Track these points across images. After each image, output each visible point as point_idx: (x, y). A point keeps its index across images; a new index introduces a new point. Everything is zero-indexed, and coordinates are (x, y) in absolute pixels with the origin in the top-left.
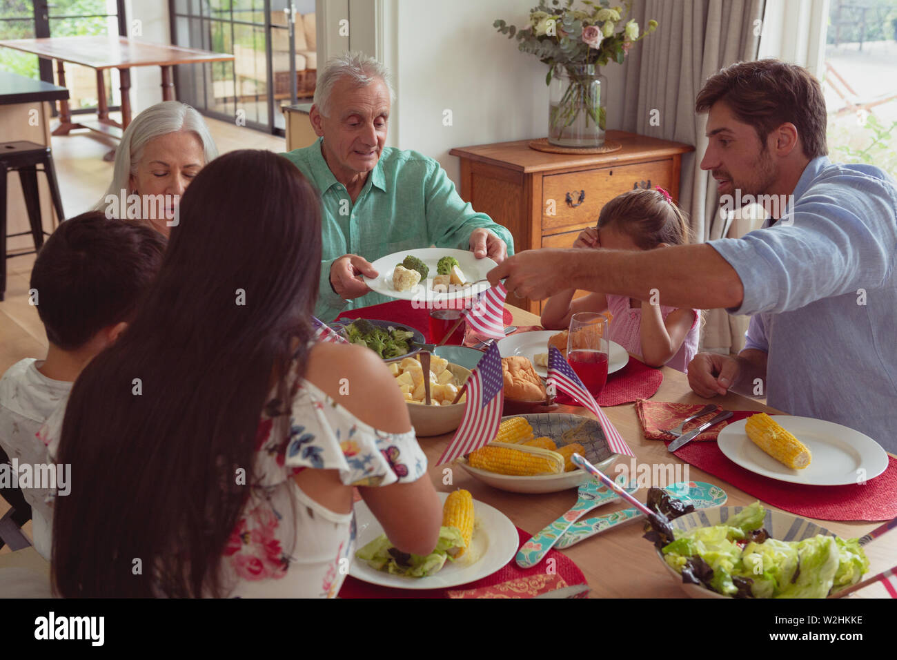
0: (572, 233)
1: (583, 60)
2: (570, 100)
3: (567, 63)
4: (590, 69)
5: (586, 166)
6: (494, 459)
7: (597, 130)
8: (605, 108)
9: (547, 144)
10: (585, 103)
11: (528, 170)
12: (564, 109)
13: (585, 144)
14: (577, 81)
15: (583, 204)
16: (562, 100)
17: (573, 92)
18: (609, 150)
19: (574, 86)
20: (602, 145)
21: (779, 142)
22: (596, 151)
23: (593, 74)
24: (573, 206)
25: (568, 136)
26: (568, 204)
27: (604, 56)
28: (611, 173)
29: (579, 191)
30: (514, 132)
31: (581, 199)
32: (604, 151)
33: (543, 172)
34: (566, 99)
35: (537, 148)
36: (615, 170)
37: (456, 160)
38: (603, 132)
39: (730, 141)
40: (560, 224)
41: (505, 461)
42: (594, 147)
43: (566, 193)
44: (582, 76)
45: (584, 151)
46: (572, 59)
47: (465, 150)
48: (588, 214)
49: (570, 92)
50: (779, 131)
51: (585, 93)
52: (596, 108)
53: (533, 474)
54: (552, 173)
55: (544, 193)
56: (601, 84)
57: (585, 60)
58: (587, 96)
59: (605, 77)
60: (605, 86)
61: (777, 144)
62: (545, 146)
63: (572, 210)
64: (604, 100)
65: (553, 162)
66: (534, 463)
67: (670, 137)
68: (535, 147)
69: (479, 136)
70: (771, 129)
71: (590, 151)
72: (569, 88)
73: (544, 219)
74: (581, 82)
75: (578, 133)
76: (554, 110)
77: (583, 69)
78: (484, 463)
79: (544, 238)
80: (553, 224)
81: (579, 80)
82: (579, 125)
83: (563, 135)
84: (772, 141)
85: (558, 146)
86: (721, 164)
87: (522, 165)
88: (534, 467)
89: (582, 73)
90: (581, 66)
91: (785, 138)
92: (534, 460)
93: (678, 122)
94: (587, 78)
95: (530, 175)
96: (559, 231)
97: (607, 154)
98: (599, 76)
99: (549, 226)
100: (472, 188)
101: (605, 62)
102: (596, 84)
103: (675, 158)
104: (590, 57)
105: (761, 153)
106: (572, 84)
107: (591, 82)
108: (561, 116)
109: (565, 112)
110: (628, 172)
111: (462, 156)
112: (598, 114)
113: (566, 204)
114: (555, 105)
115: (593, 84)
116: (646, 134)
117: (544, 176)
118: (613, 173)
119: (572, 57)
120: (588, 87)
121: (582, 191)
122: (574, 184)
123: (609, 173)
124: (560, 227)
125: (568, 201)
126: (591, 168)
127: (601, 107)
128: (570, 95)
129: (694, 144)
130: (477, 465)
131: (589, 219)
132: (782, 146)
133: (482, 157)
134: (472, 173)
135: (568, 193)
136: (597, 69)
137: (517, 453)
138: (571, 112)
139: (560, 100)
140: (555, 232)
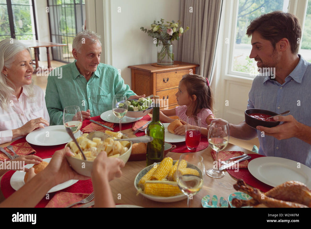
0: (165, 91)
1: (167, 39)
2: (163, 51)
3: (162, 40)
4: (169, 42)
5: (169, 70)
6: (156, 190)
7: (171, 61)
8: (173, 53)
9: (157, 64)
10: (168, 52)
11: (152, 71)
12: (162, 54)
13: (168, 64)
14: (165, 45)
15: (168, 82)
16: (161, 51)
17: (164, 49)
18: (175, 66)
19: (164, 47)
20: (172, 65)
21: (281, 46)
22: (171, 66)
23: (170, 43)
24: (165, 82)
25: (163, 62)
26: (164, 82)
27: (173, 38)
28: (176, 73)
29: (167, 78)
30: (147, 61)
31: (167, 80)
32: (174, 66)
33: (156, 72)
34: (162, 51)
35: (154, 65)
36: (177, 72)
37: (130, 69)
38: (173, 61)
39: (260, 47)
40: (162, 88)
41: (162, 190)
42: (171, 65)
43: (163, 78)
44: (167, 44)
45: (168, 66)
46: (164, 39)
47: (132, 66)
48: (170, 85)
49: (163, 49)
50: (281, 42)
51: (168, 49)
52: (171, 53)
53: (175, 195)
54: (159, 72)
55: (157, 78)
56: (172, 46)
57: (168, 39)
58: (168, 50)
59: (173, 44)
60: (173, 47)
61: (280, 47)
62: (156, 65)
63: (165, 83)
64: (173, 51)
65: (159, 69)
66: (174, 189)
67: (192, 62)
68: (153, 65)
69: (137, 62)
70: (277, 41)
71: (170, 66)
72: (163, 48)
73: (157, 86)
74: (166, 46)
75: (166, 61)
76: (159, 54)
77: (167, 42)
78: (152, 192)
79: (157, 92)
80: (160, 88)
81: (166, 45)
82: (166, 58)
83: (161, 62)
84: (278, 46)
85: (160, 65)
86: (257, 56)
87: (150, 70)
88: (174, 191)
89: (167, 43)
90: (167, 41)
91: (283, 44)
92: (174, 188)
93: (194, 58)
94: (168, 45)
95: (153, 73)
96: (161, 90)
97: (175, 67)
98: (172, 44)
99: (159, 89)
100: (135, 77)
101: (173, 40)
102: (171, 46)
103: (194, 68)
104: (169, 38)
105: (273, 51)
106: (164, 46)
107: (169, 46)
108: (161, 56)
109: (162, 55)
110: (181, 72)
111: (132, 68)
112: (171, 55)
113: (163, 82)
114: (159, 53)
115: (170, 46)
116: (185, 61)
117: (157, 73)
118: (177, 73)
119: (164, 38)
120: (168, 47)
121: (168, 78)
122: (165, 76)
123: (175, 72)
124: (161, 89)
125: (164, 81)
126: (171, 71)
127: (172, 53)
128: (163, 50)
129: (199, 64)
130: (149, 193)
131: (170, 86)
132: (282, 47)
133: (138, 68)
134: (135, 73)
135: (164, 79)
136: (171, 42)
137: (166, 185)
138: (164, 54)
139: (160, 51)
140: (160, 90)
